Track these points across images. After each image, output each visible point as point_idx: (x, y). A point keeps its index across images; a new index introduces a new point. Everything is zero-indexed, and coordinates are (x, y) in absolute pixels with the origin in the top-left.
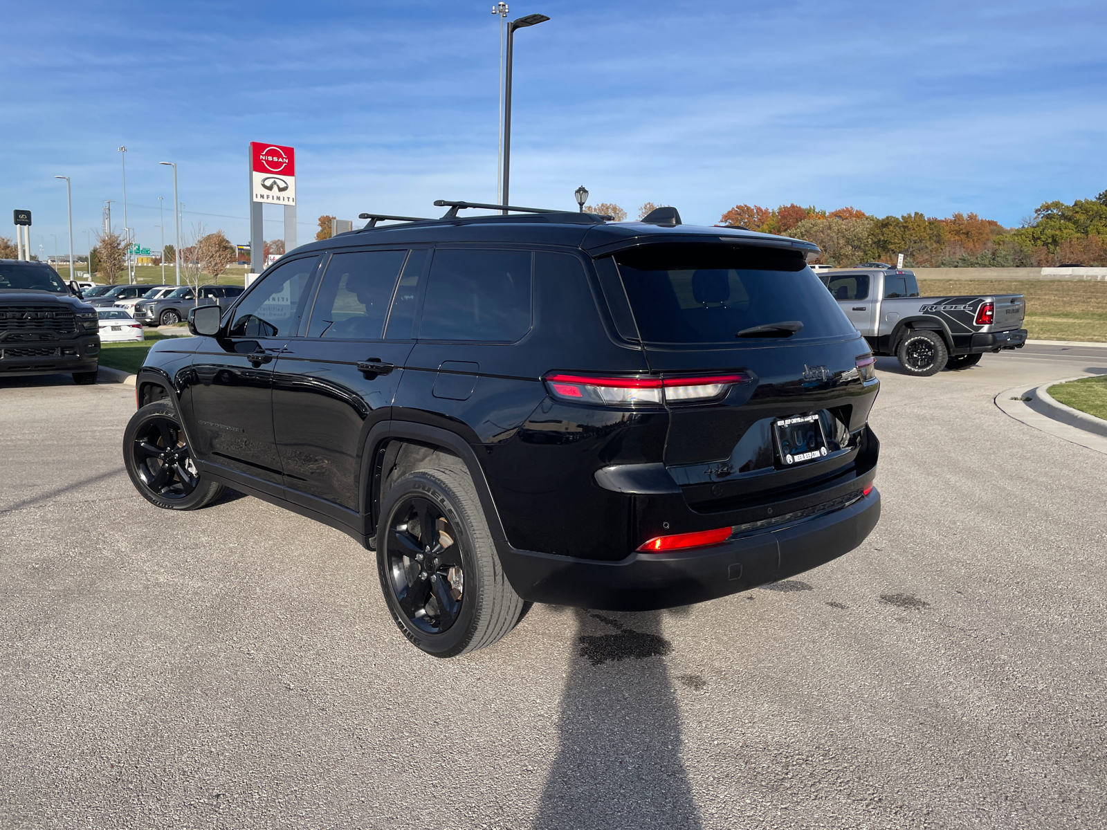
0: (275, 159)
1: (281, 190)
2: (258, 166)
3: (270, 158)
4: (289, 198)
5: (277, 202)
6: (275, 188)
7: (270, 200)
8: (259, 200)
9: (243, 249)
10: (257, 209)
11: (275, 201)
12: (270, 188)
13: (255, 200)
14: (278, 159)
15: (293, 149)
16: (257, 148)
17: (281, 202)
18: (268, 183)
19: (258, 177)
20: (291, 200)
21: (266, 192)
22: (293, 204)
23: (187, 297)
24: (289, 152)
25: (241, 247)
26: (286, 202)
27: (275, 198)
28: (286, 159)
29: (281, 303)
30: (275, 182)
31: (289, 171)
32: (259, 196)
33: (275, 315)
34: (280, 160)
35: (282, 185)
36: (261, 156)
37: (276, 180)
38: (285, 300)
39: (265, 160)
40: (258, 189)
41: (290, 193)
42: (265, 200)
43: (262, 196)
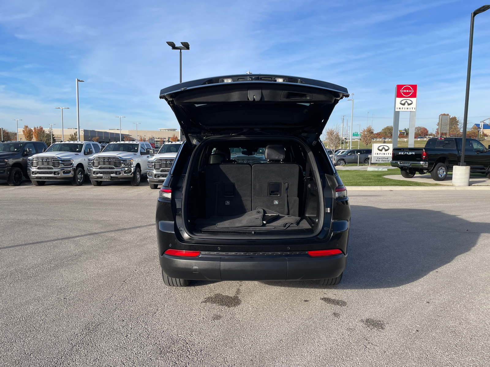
0: (407, 91)
1: (409, 104)
2: (399, 95)
3: (405, 91)
4: (412, 108)
5: (407, 110)
6: (406, 104)
7: (403, 110)
8: (398, 110)
9: (401, 132)
10: (397, 114)
11: (406, 110)
12: (404, 104)
13: (396, 110)
14: (409, 91)
15: (416, 85)
16: (399, 87)
17: (409, 110)
18: (403, 102)
19: (399, 100)
20: (414, 109)
21: (401, 106)
22: (415, 110)
23: (349, 154)
24: (415, 87)
25: (401, 131)
26: (411, 110)
27: (406, 108)
28: (413, 90)
29: (387, 155)
30: (406, 102)
31: (414, 95)
32: (398, 108)
33: (384, 161)
34: (410, 91)
35: (410, 102)
36: (401, 91)
37: (407, 100)
38: (389, 154)
39: (402, 92)
40: (398, 105)
41: (414, 105)
42: (401, 110)
43: (400, 108)
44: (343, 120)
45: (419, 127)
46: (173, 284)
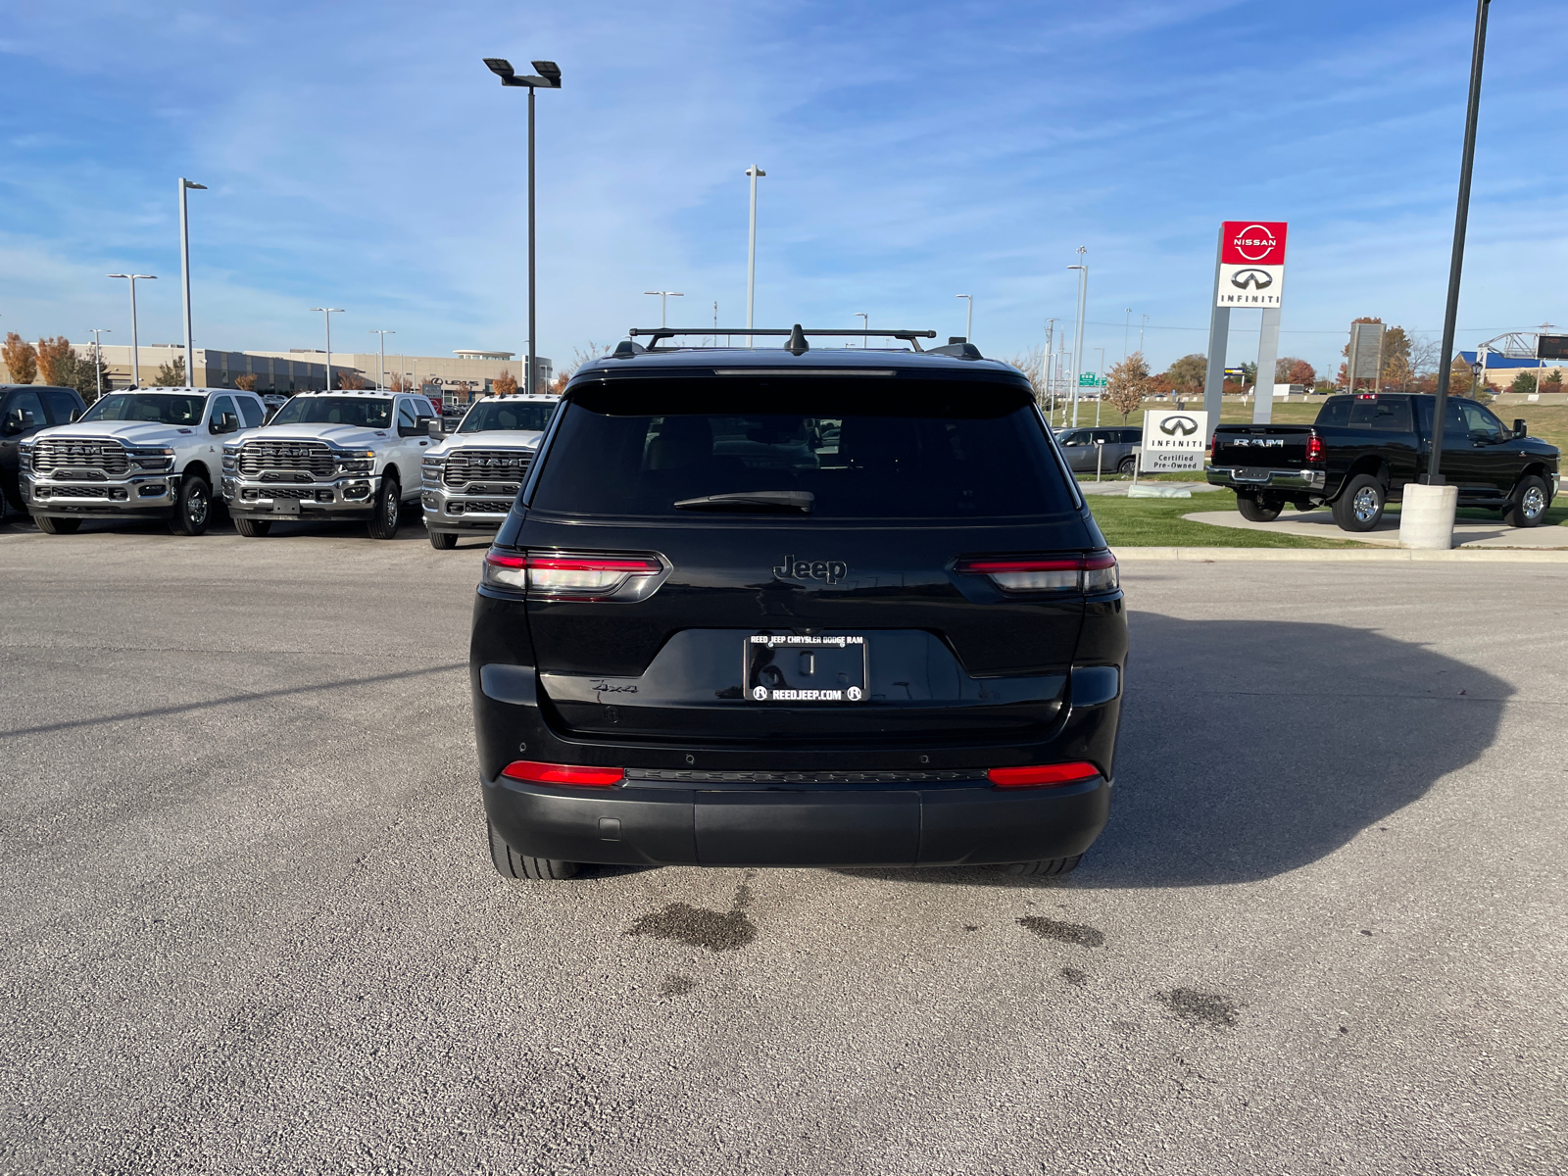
0: (1257, 242)
1: (1259, 286)
2: (1230, 255)
3: (1249, 242)
4: (1271, 298)
5: (1254, 304)
6: (1252, 284)
7: (1242, 302)
8: (1226, 303)
10: (1221, 317)
11: (1250, 303)
12: (1244, 286)
13: (1220, 304)
14: (1261, 242)
15: (1285, 224)
16: (1231, 229)
17: (1259, 304)
18: (1241, 279)
19: (1228, 270)
20: (1274, 300)
21: (1236, 291)
22: (1278, 305)
24: (1279, 230)
26: (1266, 304)
27: (1250, 299)
28: (1273, 240)
30: (1252, 277)
31: (1277, 257)
32: (1226, 298)
34: (1264, 242)
35: (1262, 279)
36: (1236, 241)
37: (1255, 273)
39: (1241, 246)
40: (1226, 288)
41: (1274, 290)
42: (1235, 303)
43: (1231, 298)
44: (1049, 334)
45: (1286, 359)
46: (525, 872)
